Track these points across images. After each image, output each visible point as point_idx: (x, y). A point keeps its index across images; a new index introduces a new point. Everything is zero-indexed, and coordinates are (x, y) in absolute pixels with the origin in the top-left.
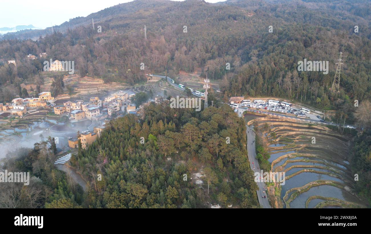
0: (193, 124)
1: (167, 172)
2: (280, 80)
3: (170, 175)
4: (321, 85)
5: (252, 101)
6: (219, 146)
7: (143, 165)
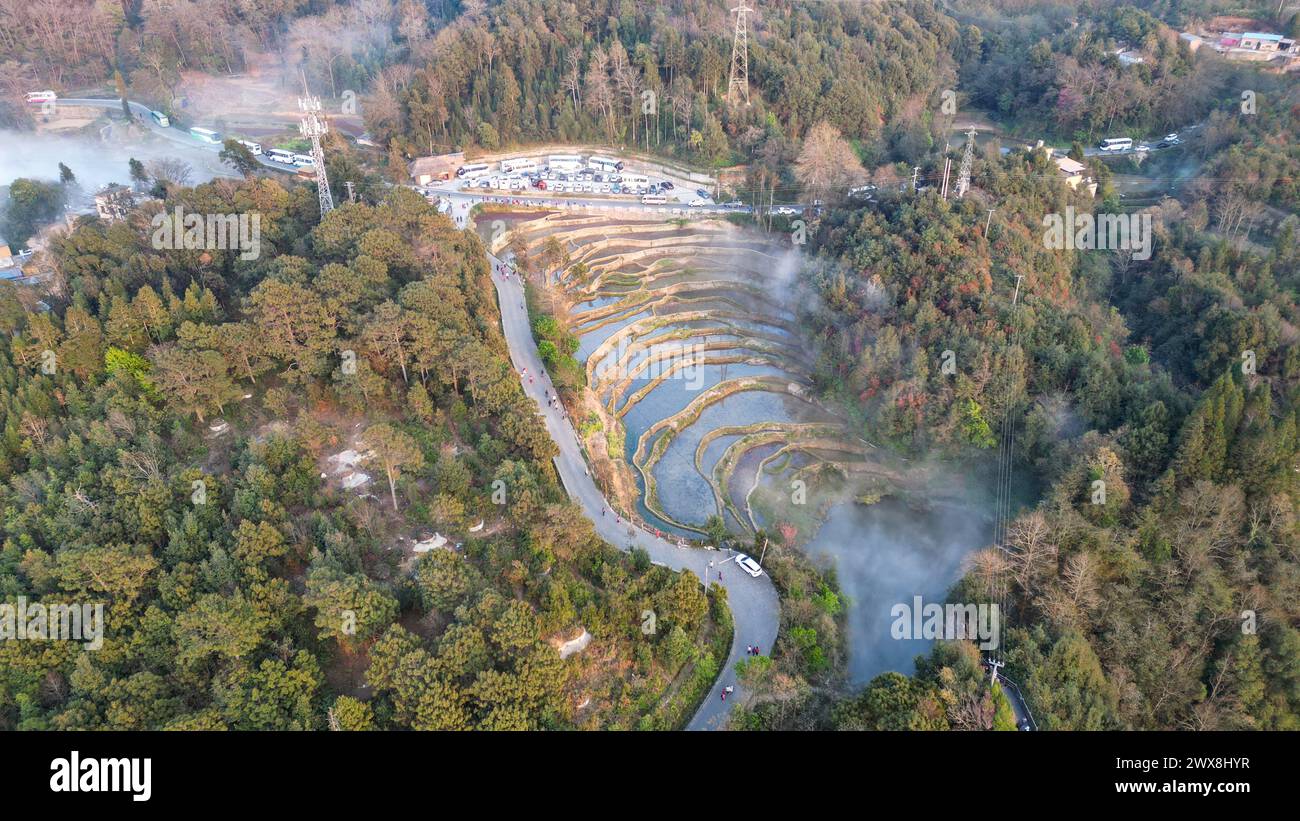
0: (289, 279)
1: (224, 477)
2: (572, 79)
3: (236, 485)
4: (698, 88)
5: (491, 166)
6: (407, 344)
7: (110, 471)
